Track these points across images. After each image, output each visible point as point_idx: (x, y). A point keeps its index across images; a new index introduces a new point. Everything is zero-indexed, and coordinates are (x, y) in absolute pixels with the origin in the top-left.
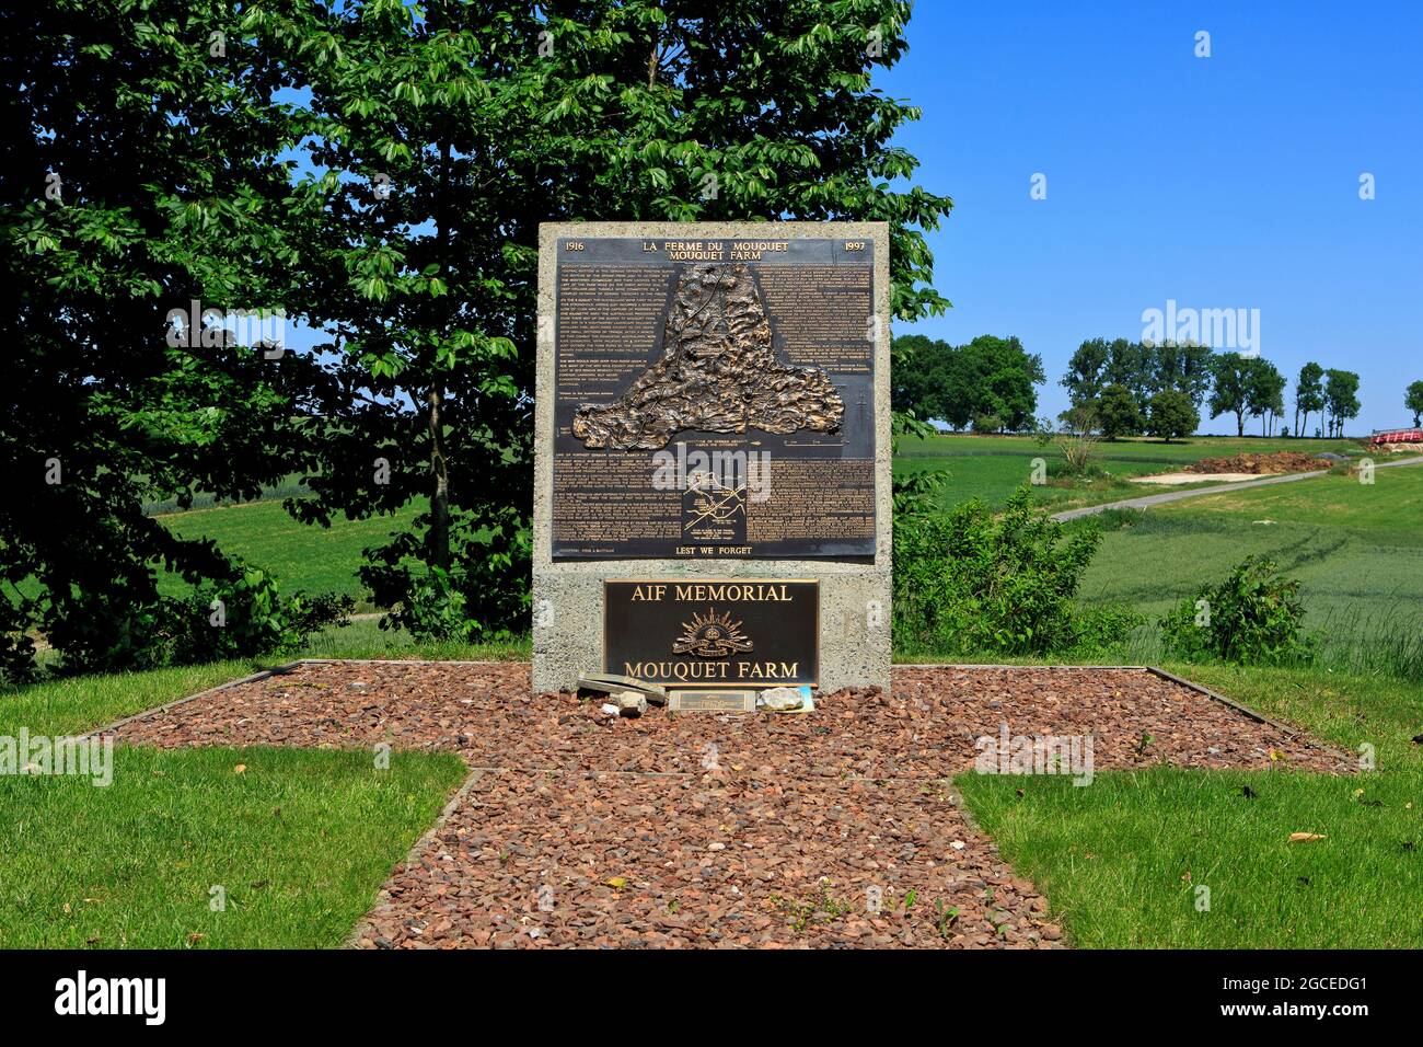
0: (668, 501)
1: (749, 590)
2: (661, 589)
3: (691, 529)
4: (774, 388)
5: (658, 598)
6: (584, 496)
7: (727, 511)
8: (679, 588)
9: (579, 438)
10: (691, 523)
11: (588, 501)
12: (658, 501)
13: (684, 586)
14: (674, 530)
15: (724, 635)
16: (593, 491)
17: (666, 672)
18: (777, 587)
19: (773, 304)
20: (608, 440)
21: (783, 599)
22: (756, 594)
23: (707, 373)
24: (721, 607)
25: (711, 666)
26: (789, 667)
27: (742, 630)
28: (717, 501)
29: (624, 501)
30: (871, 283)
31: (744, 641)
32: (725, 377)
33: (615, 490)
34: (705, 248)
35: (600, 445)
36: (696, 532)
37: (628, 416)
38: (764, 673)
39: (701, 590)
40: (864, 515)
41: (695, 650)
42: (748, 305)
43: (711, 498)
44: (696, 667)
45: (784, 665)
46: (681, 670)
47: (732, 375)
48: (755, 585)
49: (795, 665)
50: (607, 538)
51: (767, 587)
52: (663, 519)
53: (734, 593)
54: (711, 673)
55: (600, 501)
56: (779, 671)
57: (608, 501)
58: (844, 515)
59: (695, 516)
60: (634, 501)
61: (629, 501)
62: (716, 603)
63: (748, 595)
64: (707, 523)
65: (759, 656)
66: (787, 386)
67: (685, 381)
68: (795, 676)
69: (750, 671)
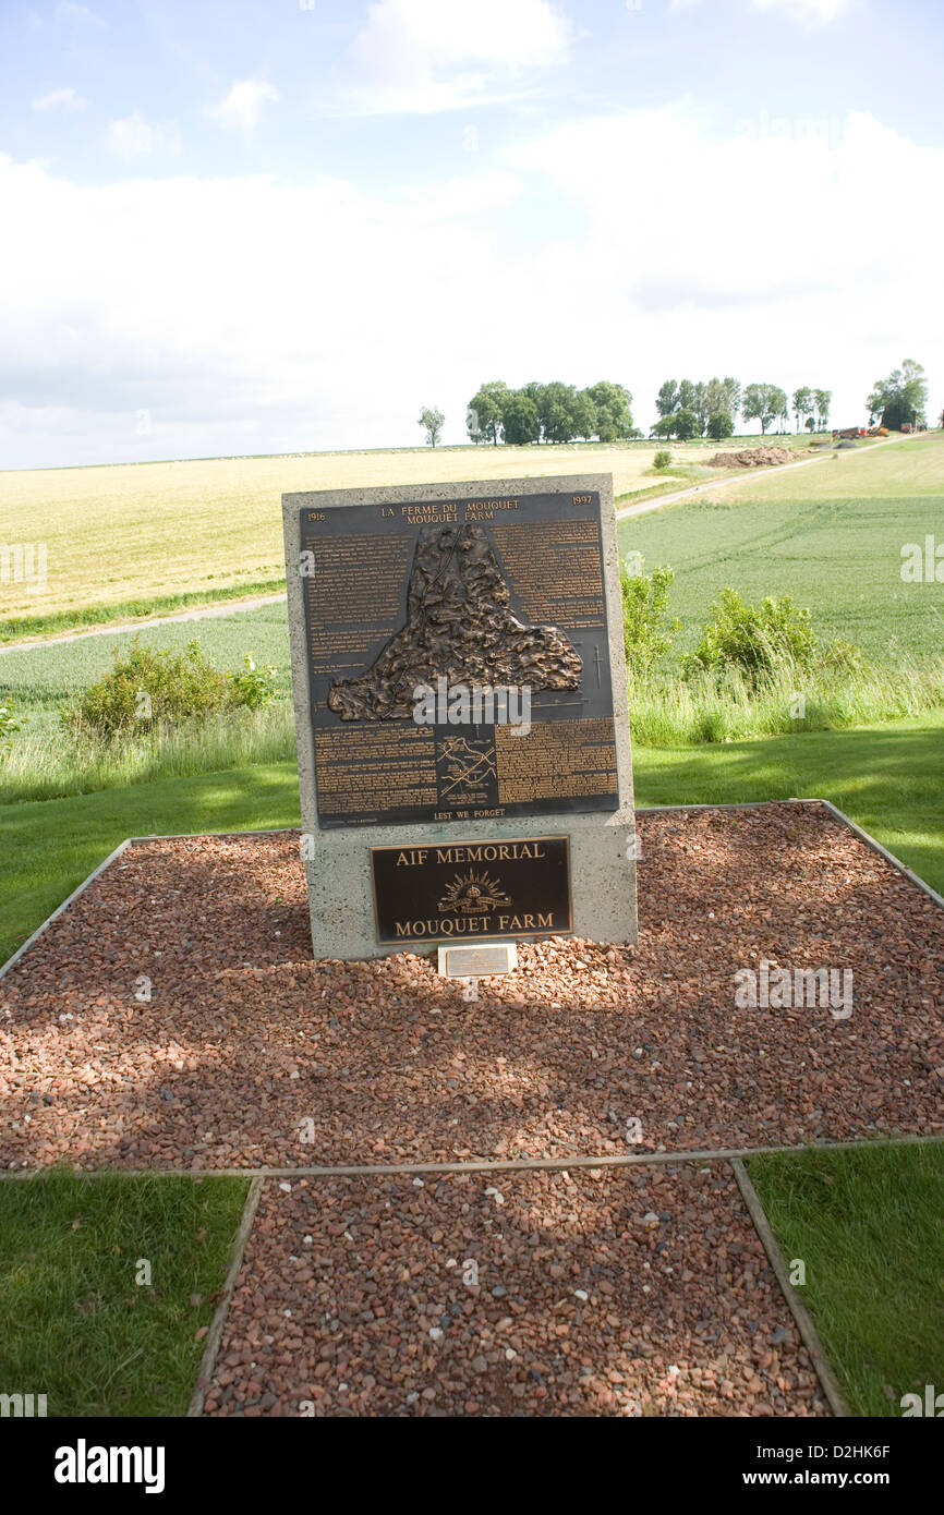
0: (423, 769)
1: (504, 850)
2: (422, 854)
3: (446, 795)
4: (515, 650)
5: (420, 863)
6: (344, 768)
7: (479, 776)
8: (439, 852)
9: (334, 711)
10: (448, 789)
11: (349, 772)
12: (414, 769)
13: (444, 850)
14: (430, 796)
15: (485, 893)
16: (353, 762)
17: (433, 928)
18: (530, 845)
19: (508, 564)
20: (363, 711)
21: (536, 856)
22: (511, 853)
23: (451, 639)
24: (479, 867)
25: (473, 921)
26: (545, 917)
27: (500, 888)
28: (469, 766)
29: (383, 770)
30: (600, 538)
31: (502, 898)
32: (469, 642)
33: (372, 760)
34: (439, 511)
35: (356, 716)
36: (452, 797)
37: (380, 686)
38: (523, 924)
39: (460, 852)
40: (607, 771)
41: (459, 908)
42: (485, 567)
43: (463, 763)
44: (461, 923)
45: (540, 916)
46: (447, 926)
47: (475, 639)
48: (510, 845)
49: (550, 916)
50: (369, 808)
51: (520, 845)
52: (420, 786)
53: (491, 853)
54: (474, 927)
55: (360, 772)
56: (536, 921)
57: (368, 772)
58: (587, 772)
59: (449, 782)
60: (392, 770)
61: (386, 771)
62: (475, 864)
63: (503, 854)
64: (461, 788)
65: (518, 910)
66: (527, 647)
67: (431, 648)
68: (550, 925)
69: (510, 921)
